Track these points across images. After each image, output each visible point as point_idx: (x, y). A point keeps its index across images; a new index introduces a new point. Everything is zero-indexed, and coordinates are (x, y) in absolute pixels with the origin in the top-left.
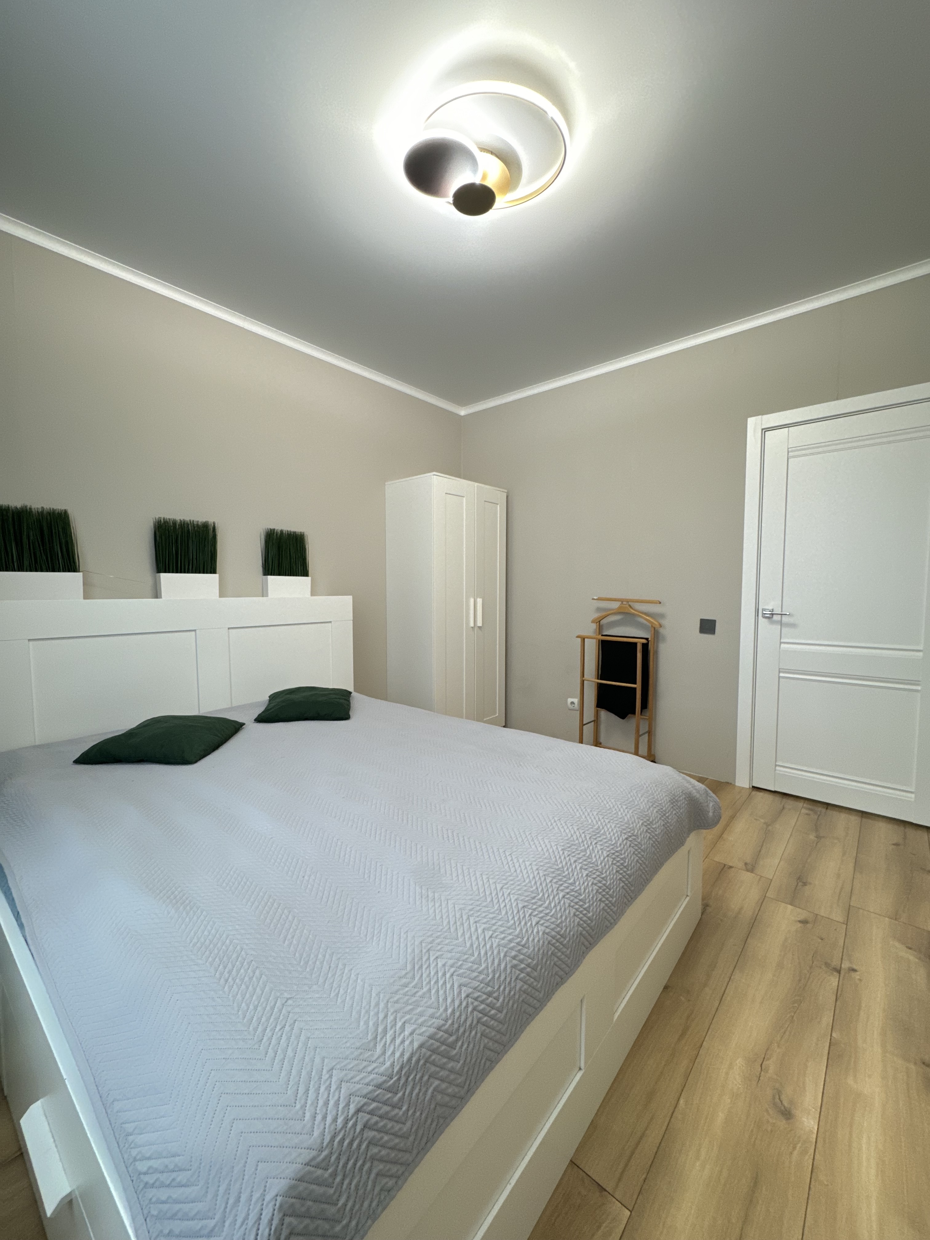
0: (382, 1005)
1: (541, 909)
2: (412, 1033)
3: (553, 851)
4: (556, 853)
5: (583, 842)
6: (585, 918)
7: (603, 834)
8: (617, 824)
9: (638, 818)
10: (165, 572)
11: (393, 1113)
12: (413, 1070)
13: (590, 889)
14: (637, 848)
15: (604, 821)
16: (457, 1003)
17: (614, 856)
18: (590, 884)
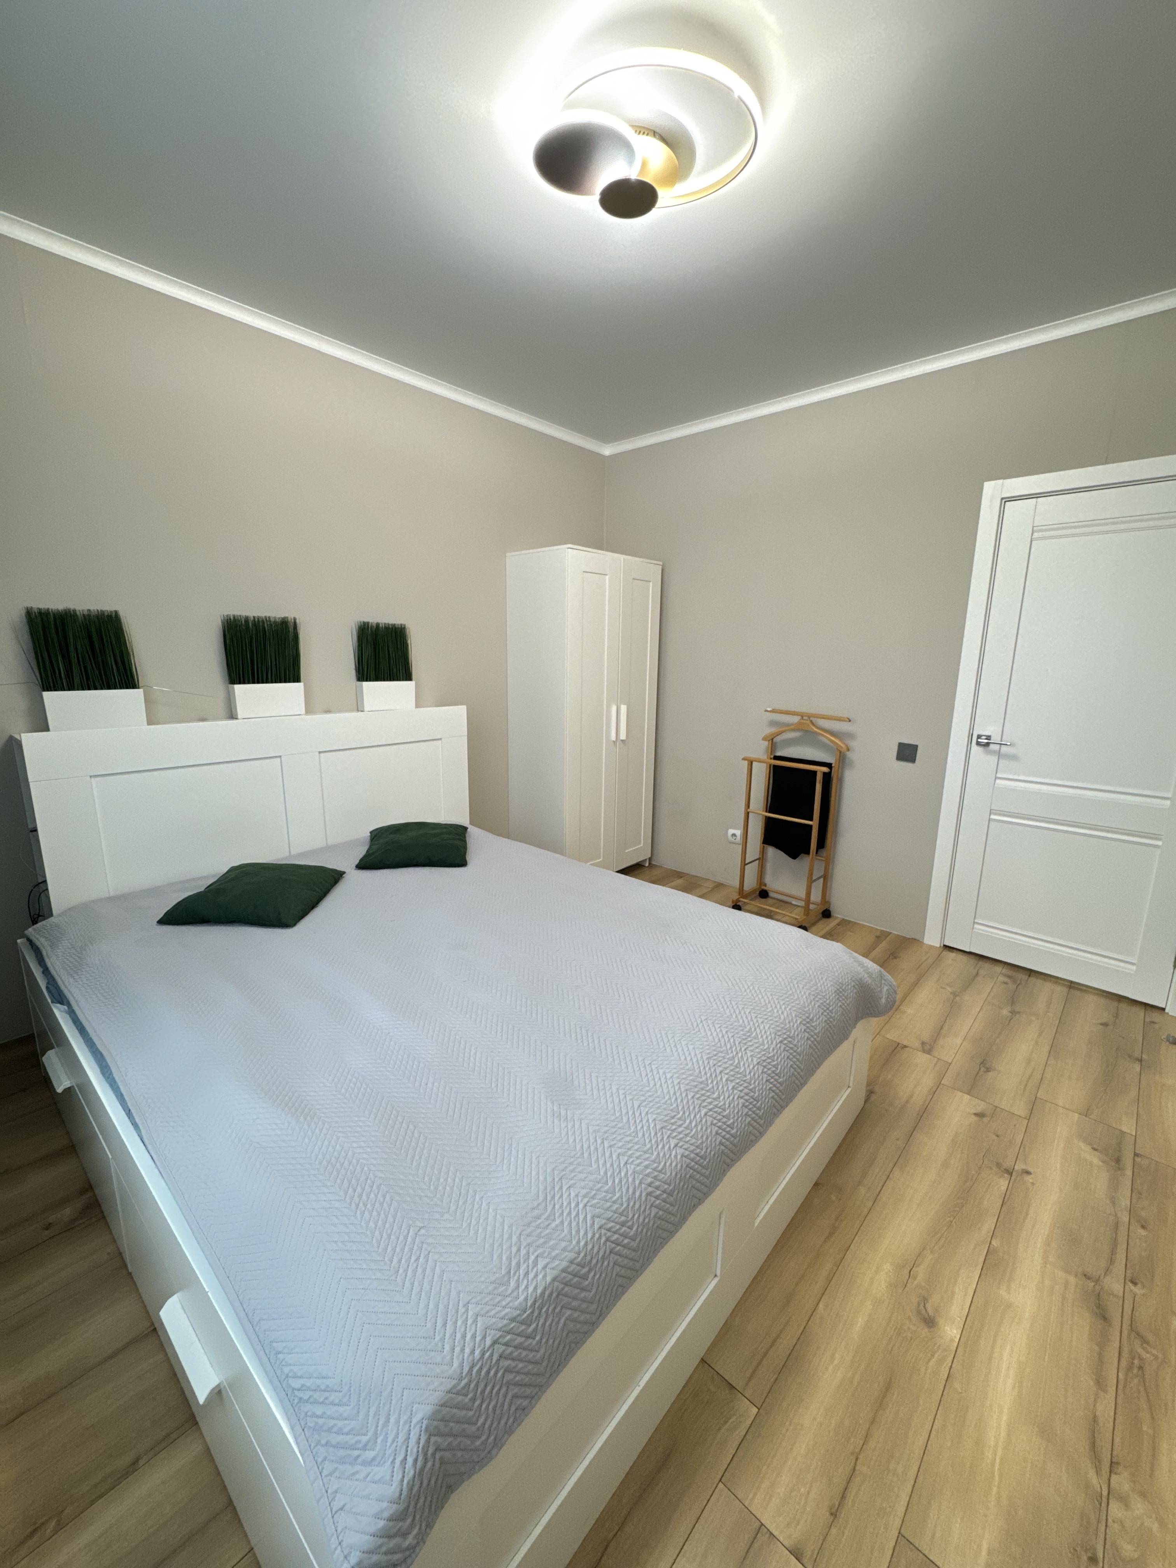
0: (514, 1238)
1: (680, 1129)
2: (545, 1268)
3: (697, 1061)
4: (701, 1063)
5: (731, 1048)
6: (728, 1136)
7: (755, 1038)
8: (772, 1024)
9: (796, 1016)
10: (240, 683)
11: (527, 1344)
12: (546, 1302)
13: (736, 1103)
14: (792, 1051)
15: (757, 1021)
16: (590, 1235)
17: (764, 1064)
18: (736, 1097)
